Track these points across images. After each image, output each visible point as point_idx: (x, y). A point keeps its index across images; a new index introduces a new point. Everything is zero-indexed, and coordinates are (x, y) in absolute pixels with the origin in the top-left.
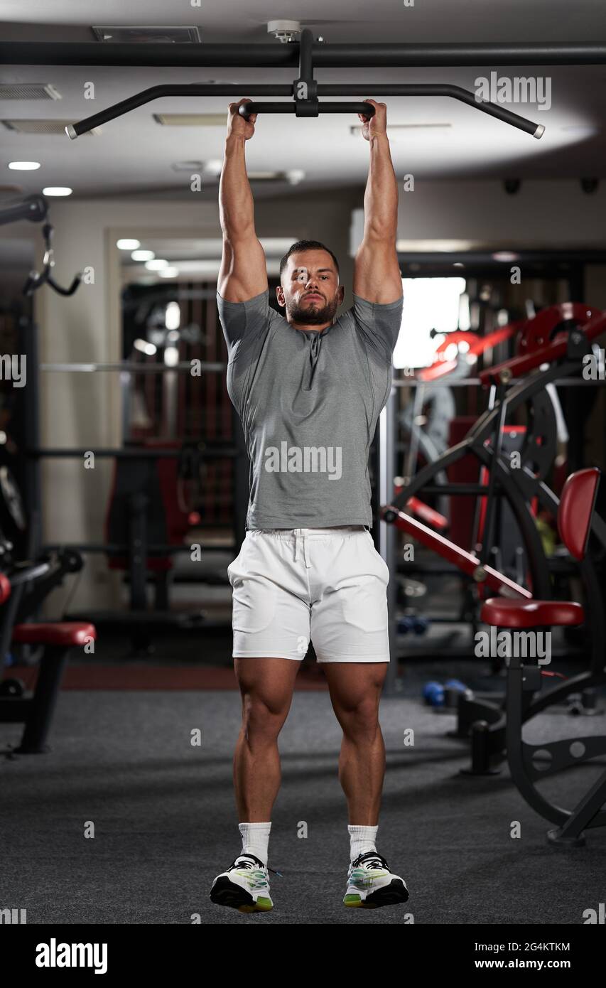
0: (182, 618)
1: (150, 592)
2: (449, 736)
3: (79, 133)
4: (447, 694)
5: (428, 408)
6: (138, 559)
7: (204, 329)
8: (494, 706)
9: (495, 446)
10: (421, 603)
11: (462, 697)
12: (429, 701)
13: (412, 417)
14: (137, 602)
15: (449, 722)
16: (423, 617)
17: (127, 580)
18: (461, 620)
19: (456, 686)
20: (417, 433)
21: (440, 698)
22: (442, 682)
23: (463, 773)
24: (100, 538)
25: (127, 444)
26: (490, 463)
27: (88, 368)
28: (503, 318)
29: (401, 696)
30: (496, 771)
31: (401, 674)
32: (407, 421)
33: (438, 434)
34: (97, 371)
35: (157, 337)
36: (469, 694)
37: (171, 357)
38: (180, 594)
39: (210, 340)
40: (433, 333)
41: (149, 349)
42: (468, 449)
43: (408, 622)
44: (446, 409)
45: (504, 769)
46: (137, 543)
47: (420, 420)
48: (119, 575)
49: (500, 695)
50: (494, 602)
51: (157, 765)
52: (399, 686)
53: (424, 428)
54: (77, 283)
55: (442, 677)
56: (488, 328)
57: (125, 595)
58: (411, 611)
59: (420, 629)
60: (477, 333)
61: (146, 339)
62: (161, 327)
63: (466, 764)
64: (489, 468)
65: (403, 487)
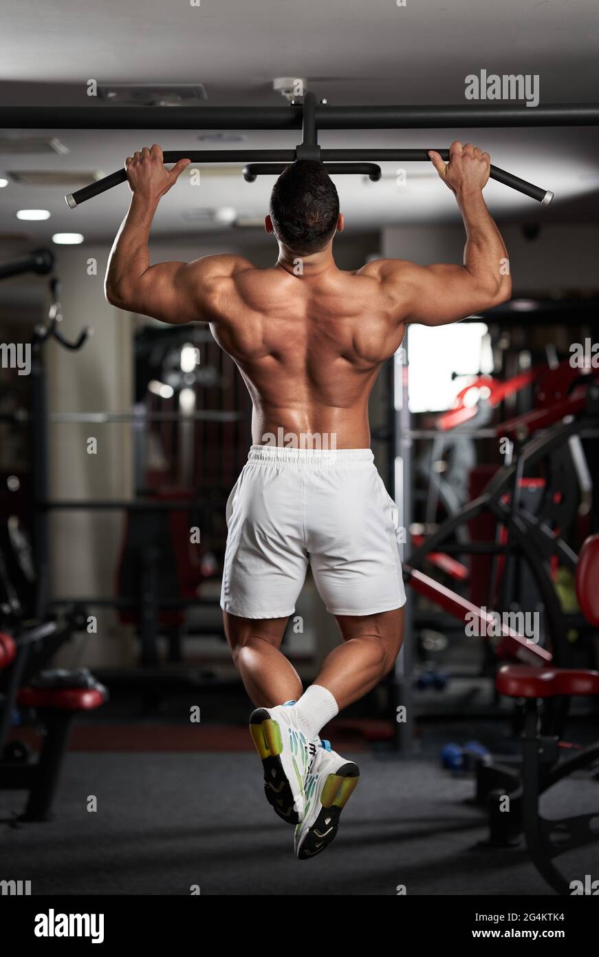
0: (194, 675)
1: (162, 645)
2: (467, 803)
3: (78, 202)
4: (465, 757)
5: (448, 455)
6: (150, 614)
7: (220, 370)
8: (513, 772)
9: (511, 503)
10: (441, 657)
11: (480, 763)
12: (447, 764)
13: (430, 464)
14: (148, 657)
15: (466, 787)
16: (443, 671)
17: (139, 633)
18: (482, 675)
19: (475, 749)
20: (436, 482)
21: (458, 762)
22: (461, 744)
23: (481, 845)
24: (110, 592)
25: (139, 493)
26: (507, 520)
27: (98, 417)
28: (525, 360)
29: (419, 758)
30: (515, 842)
31: (418, 735)
32: (425, 468)
33: (458, 482)
34: (108, 422)
35: (174, 379)
36: (488, 759)
37: (188, 400)
38: (194, 646)
39: (227, 383)
40: (454, 376)
41: (165, 391)
42: (484, 508)
43: (428, 677)
44: (466, 456)
45: (521, 841)
46: (149, 597)
47: (439, 466)
48: (130, 630)
49: (518, 758)
50: (510, 670)
51: (164, 835)
52: (416, 746)
53: (444, 475)
54: (83, 338)
55: (460, 739)
56: (509, 372)
57: (136, 647)
58: (430, 665)
59: (439, 685)
60: (499, 376)
61: (162, 380)
62: (177, 368)
63: (483, 835)
64: (506, 525)
65: (422, 536)
